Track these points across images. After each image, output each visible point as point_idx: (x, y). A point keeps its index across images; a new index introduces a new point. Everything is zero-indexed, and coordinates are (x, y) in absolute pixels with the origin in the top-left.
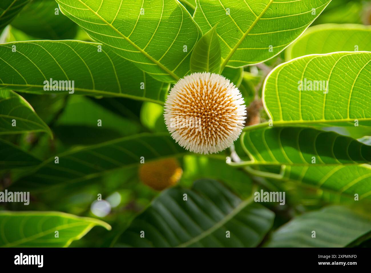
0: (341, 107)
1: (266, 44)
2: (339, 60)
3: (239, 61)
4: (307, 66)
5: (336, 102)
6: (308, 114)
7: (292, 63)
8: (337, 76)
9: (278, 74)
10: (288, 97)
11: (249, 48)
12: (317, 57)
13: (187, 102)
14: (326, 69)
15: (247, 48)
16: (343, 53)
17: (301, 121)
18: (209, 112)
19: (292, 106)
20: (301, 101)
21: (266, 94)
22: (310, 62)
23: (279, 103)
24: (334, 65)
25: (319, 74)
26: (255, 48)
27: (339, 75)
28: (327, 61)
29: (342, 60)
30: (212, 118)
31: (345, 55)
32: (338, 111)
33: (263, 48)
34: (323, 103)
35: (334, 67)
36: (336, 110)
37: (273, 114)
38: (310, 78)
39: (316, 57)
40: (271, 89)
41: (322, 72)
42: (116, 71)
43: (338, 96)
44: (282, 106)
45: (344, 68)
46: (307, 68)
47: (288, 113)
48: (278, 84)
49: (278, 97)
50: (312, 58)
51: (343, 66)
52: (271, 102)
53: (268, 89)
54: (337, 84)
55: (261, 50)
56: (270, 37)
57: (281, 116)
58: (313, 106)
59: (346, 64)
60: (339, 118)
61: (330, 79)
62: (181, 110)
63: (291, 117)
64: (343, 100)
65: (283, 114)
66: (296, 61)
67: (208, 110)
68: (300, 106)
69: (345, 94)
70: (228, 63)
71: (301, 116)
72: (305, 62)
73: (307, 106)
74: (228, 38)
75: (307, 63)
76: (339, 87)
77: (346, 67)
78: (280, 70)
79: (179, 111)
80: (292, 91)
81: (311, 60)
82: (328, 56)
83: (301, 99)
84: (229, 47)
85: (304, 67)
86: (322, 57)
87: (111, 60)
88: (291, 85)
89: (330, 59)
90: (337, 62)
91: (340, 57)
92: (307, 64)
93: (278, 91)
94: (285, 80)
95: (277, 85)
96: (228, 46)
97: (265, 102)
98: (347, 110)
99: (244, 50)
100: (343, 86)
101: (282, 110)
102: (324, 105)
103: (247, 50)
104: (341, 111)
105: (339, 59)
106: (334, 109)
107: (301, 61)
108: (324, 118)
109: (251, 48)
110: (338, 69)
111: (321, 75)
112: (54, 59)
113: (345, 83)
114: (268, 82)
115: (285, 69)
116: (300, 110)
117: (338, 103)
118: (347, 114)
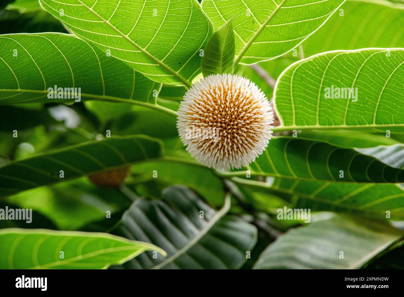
0: (366, 112)
1: (284, 37)
2: (369, 58)
3: (253, 57)
4: (330, 64)
5: (362, 105)
6: (326, 119)
7: (312, 60)
8: (366, 76)
9: (294, 72)
10: (304, 98)
11: (265, 42)
12: (343, 53)
13: (208, 110)
14: (352, 68)
15: (263, 41)
16: (374, 50)
17: (318, 126)
18: (234, 121)
19: (307, 109)
20: (320, 104)
21: (277, 94)
22: (334, 59)
23: (293, 106)
24: (363, 63)
25: (344, 73)
26: (272, 42)
27: (368, 75)
28: (354, 59)
29: (373, 58)
30: (238, 128)
31: (377, 52)
32: (362, 116)
33: (281, 41)
34: (346, 106)
35: (363, 66)
36: (361, 115)
37: (284, 118)
38: (332, 77)
39: (341, 54)
40: (284, 89)
41: (347, 71)
42: (102, 69)
43: (365, 99)
44: (295, 109)
45: (375, 66)
46: (329, 66)
47: (302, 116)
48: (293, 84)
49: (292, 98)
50: (337, 55)
51: (374, 65)
52: (283, 104)
53: (280, 89)
54: (365, 84)
55: (279, 43)
56: (290, 28)
57: (294, 121)
58: (334, 110)
59: (377, 62)
60: (363, 123)
61: (357, 79)
62: (200, 119)
63: (306, 122)
64: (369, 103)
65: (296, 118)
66: (316, 58)
67: (233, 120)
68: (318, 109)
69: (373, 97)
70: (241, 60)
71: (318, 121)
72: (327, 59)
73: (326, 109)
74: (243, 30)
75: (330, 60)
76: (367, 89)
77: (377, 66)
78: (297, 68)
79: (199, 121)
80: (310, 91)
81: (335, 57)
82: (356, 53)
83: (320, 101)
84: (243, 42)
85: (327, 65)
86: (349, 54)
87: (97, 56)
88: (309, 85)
89: (359, 56)
90: (366, 60)
91: (371, 55)
92: (330, 62)
93: (293, 91)
94: (302, 79)
95: (291, 85)
96: (242, 40)
97: (276, 104)
98: (373, 115)
99: (259, 44)
100: (371, 87)
101: (296, 113)
102: (347, 109)
103: (263, 44)
104: (367, 116)
105: (369, 56)
106: (358, 113)
107: (322, 57)
108: (345, 123)
109: (267, 42)
110: (367, 68)
111: (346, 74)
112: (31, 56)
113: (374, 83)
114: (280, 81)
115: (303, 67)
116: (317, 113)
117: (363, 106)
118: (373, 119)
